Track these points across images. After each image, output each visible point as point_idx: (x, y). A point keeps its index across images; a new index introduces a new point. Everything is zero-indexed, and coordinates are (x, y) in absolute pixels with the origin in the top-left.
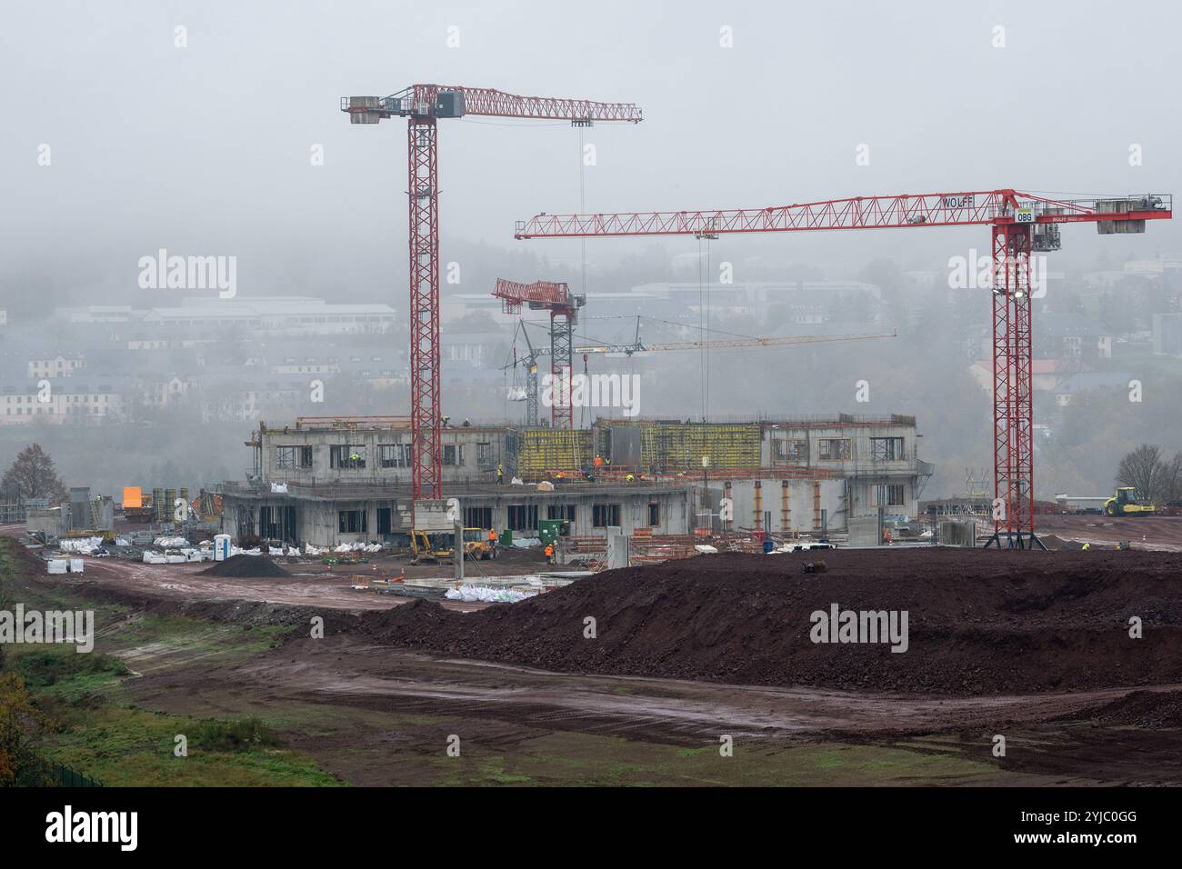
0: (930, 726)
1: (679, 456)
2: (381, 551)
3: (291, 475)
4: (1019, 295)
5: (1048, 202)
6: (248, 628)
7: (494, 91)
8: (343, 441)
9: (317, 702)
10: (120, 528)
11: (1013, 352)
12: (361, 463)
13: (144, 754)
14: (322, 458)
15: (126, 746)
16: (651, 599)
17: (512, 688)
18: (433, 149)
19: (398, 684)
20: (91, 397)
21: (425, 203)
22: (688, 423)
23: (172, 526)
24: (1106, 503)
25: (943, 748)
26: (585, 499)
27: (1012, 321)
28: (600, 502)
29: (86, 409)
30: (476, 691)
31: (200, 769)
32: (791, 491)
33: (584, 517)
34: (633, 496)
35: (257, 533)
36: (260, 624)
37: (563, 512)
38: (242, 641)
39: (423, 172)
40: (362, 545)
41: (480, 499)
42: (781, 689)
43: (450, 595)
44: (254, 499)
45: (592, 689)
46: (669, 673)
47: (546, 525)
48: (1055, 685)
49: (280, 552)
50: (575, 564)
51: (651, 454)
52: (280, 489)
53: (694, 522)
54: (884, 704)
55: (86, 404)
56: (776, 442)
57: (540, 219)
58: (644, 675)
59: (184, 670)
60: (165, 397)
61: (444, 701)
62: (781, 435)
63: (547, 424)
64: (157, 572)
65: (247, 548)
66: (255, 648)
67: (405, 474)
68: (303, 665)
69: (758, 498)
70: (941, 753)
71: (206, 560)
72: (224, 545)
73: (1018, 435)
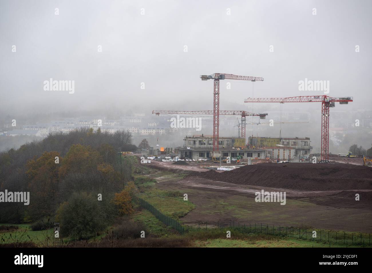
0: (304, 196)
1: (265, 144)
2: (207, 160)
3: (191, 146)
4: (327, 115)
5: (332, 98)
6: (180, 174)
7: (232, 75)
8: (201, 140)
9: (190, 188)
10: (159, 155)
11: (325, 126)
12: (205, 144)
13: (157, 197)
14: (197, 143)
15: (154, 196)
16: (254, 171)
17: (227, 187)
18: (218, 85)
19: (206, 185)
20: (160, 130)
21: (217, 95)
22: (267, 138)
23: (169, 155)
24: (346, 155)
25: (306, 200)
26: (246, 152)
27: (325, 120)
28: (249, 152)
29: (159, 133)
30: (220, 187)
31: (167, 200)
32: (285, 151)
33: (246, 155)
34: (255, 151)
35: (184, 156)
36: (182, 174)
37: (242, 154)
38: (178, 177)
39: (217, 90)
40: (203, 159)
41: (226, 151)
42: (277, 188)
43: (218, 169)
44: (183, 150)
45: (242, 187)
46: (257, 185)
47: (238, 156)
48: (329, 189)
49: (188, 160)
50: (243, 164)
51: (259, 143)
52: (189, 148)
53: (266, 157)
54: (296, 192)
55: (159, 132)
56: (283, 142)
57: (249, 99)
58: (252, 185)
59: (167, 182)
60: (174, 131)
61: (214, 189)
62: (284, 141)
63: (240, 137)
64: (164, 163)
65: (182, 159)
66: (180, 178)
67: (212, 146)
68: (189, 181)
69: (279, 152)
70: (305, 201)
71: (174, 161)
72: (177, 159)
73: (326, 142)
